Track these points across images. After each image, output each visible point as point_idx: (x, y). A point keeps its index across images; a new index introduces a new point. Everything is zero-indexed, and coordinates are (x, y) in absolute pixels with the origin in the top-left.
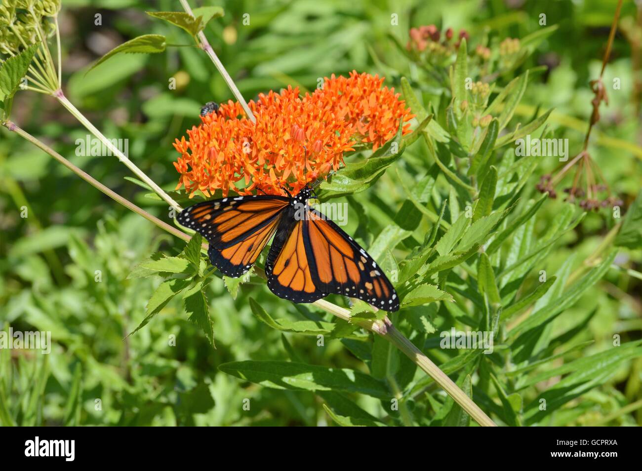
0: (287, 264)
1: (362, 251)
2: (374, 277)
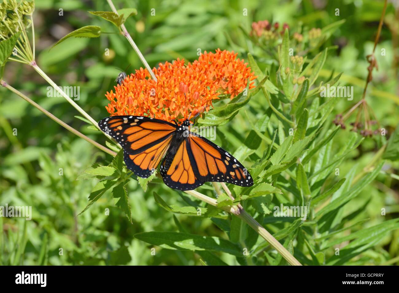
0: (176, 168)
1: (226, 154)
2: (236, 168)
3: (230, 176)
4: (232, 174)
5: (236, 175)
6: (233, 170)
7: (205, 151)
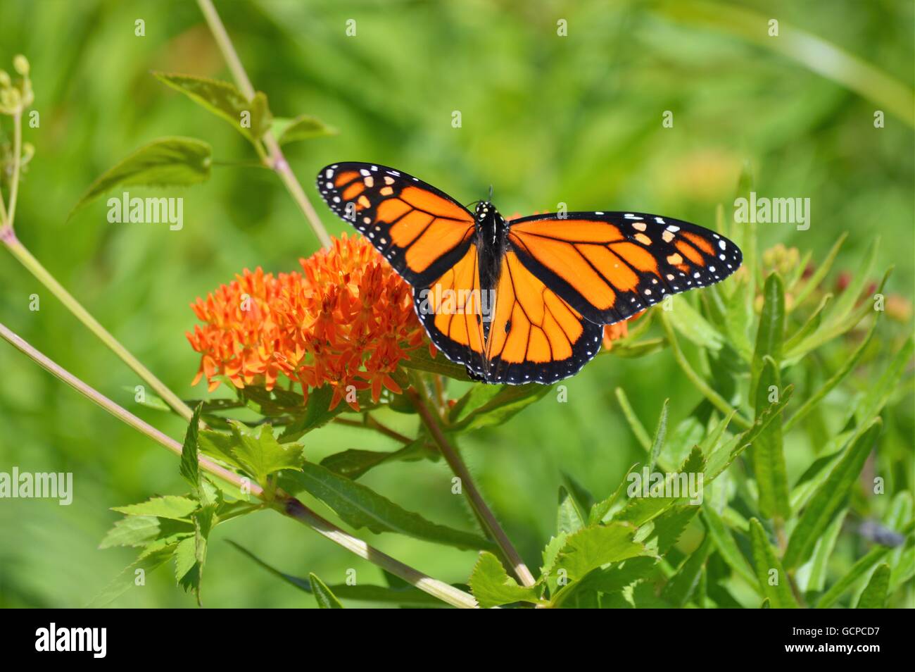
1: (628, 216)
2: (674, 239)
3: (673, 269)
4: (674, 260)
5: (686, 261)
6: (671, 249)
7: (573, 243)
